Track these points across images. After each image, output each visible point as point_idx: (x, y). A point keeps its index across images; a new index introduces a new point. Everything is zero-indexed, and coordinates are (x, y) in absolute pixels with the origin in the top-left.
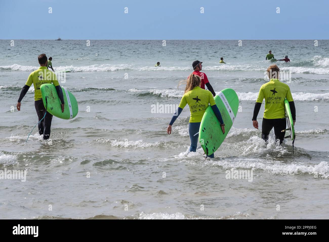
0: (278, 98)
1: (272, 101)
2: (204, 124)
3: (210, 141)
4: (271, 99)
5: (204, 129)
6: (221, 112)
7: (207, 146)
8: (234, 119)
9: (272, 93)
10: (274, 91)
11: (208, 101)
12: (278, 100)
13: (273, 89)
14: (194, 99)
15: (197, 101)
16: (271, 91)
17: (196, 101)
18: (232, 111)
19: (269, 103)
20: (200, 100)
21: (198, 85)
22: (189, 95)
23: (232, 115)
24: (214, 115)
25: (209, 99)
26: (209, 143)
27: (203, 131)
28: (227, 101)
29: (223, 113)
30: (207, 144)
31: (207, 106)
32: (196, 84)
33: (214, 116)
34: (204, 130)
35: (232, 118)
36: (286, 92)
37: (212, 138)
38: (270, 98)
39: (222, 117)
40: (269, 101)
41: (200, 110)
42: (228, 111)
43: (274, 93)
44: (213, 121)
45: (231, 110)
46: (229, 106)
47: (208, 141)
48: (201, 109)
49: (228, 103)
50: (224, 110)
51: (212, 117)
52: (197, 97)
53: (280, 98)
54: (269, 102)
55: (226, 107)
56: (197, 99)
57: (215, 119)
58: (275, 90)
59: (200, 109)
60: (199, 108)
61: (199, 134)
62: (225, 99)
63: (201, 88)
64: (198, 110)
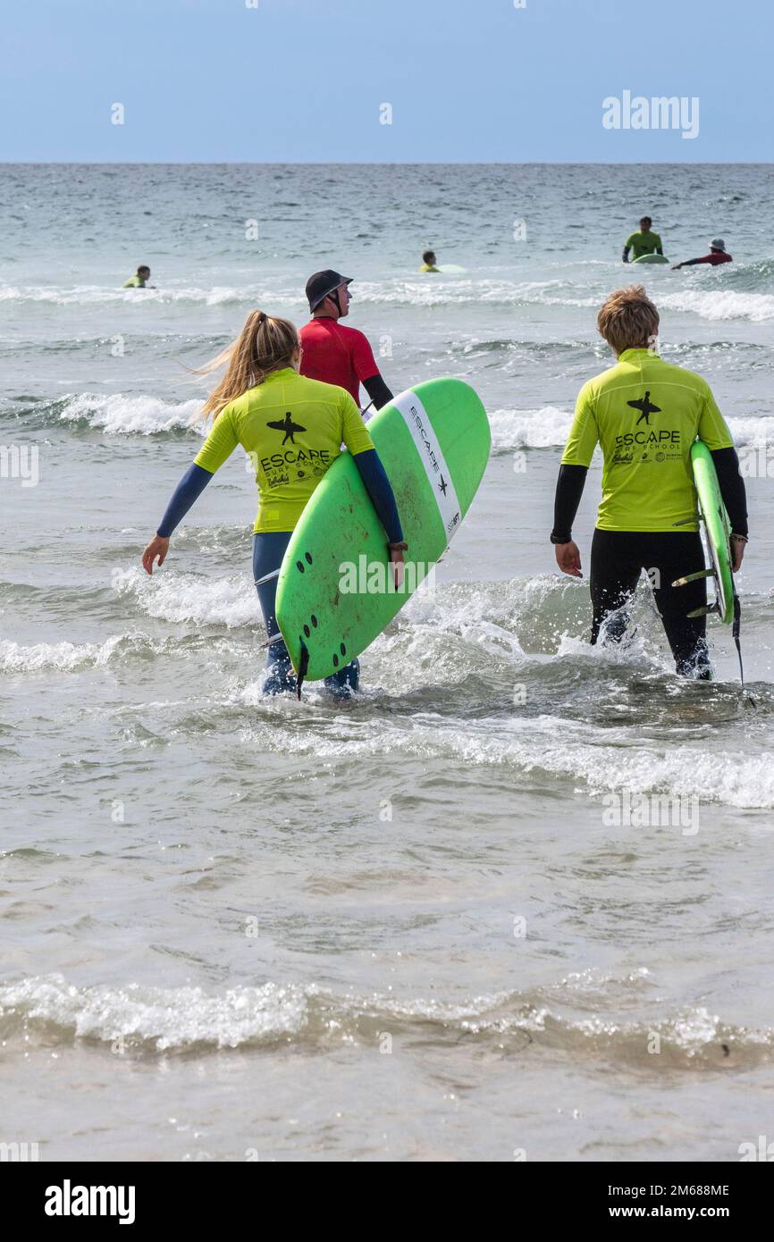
0: (664, 435)
1: (636, 451)
2: (308, 536)
3: (327, 616)
4: (635, 444)
5: (308, 557)
6: (397, 486)
7: (305, 640)
8: (455, 520)
9: (637, 413)
10: (645, 407)
11: (338, 436)
12: (664, 447)
13: (638, 395)
14: (272, 425)
15: (290, 434)
16: (632, 404)
17: (284, 433)
18: (450, 489)
19: (627, 459)
20: (302, 429)
21: (286, 362)
22: (251, 406)
23: (447, 504)
24: (362, 498)
25: (343, 424)
26: (322, 627)
27: (300, 566)
28: (432, 436)
29: (407, 493)
30: (312, 629)
31: (332, 454)
32: (277, 357)
33: (359, 502)
34: (304, 562)
35: (446, 519)
36: (700, 408)
37: (336, 603)
38: (630, 437)
39: (399, 510)
40: (623, 454)
41: (301, 474)
42: (434, 481)
43: (645, 415)
44: (352, 523)
45: (448, 480)
46: (442, 463)
47: (317, 617)
48: (308, 470)
49: (435, 447)
50: (414, 479)
51: (351, 506)
52: (289, 415)
53: (673, 436)
54: (625, 458)
55: (427, 464)
56: (288, 427)
57: (365, 516)
58: (647, 399)
59: (303, 468)
60: (298, 465)
61: (280, 581)
62: (427, 426)
63: (302, 374)
64: (293, 476)
